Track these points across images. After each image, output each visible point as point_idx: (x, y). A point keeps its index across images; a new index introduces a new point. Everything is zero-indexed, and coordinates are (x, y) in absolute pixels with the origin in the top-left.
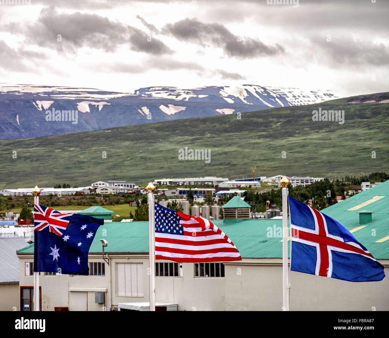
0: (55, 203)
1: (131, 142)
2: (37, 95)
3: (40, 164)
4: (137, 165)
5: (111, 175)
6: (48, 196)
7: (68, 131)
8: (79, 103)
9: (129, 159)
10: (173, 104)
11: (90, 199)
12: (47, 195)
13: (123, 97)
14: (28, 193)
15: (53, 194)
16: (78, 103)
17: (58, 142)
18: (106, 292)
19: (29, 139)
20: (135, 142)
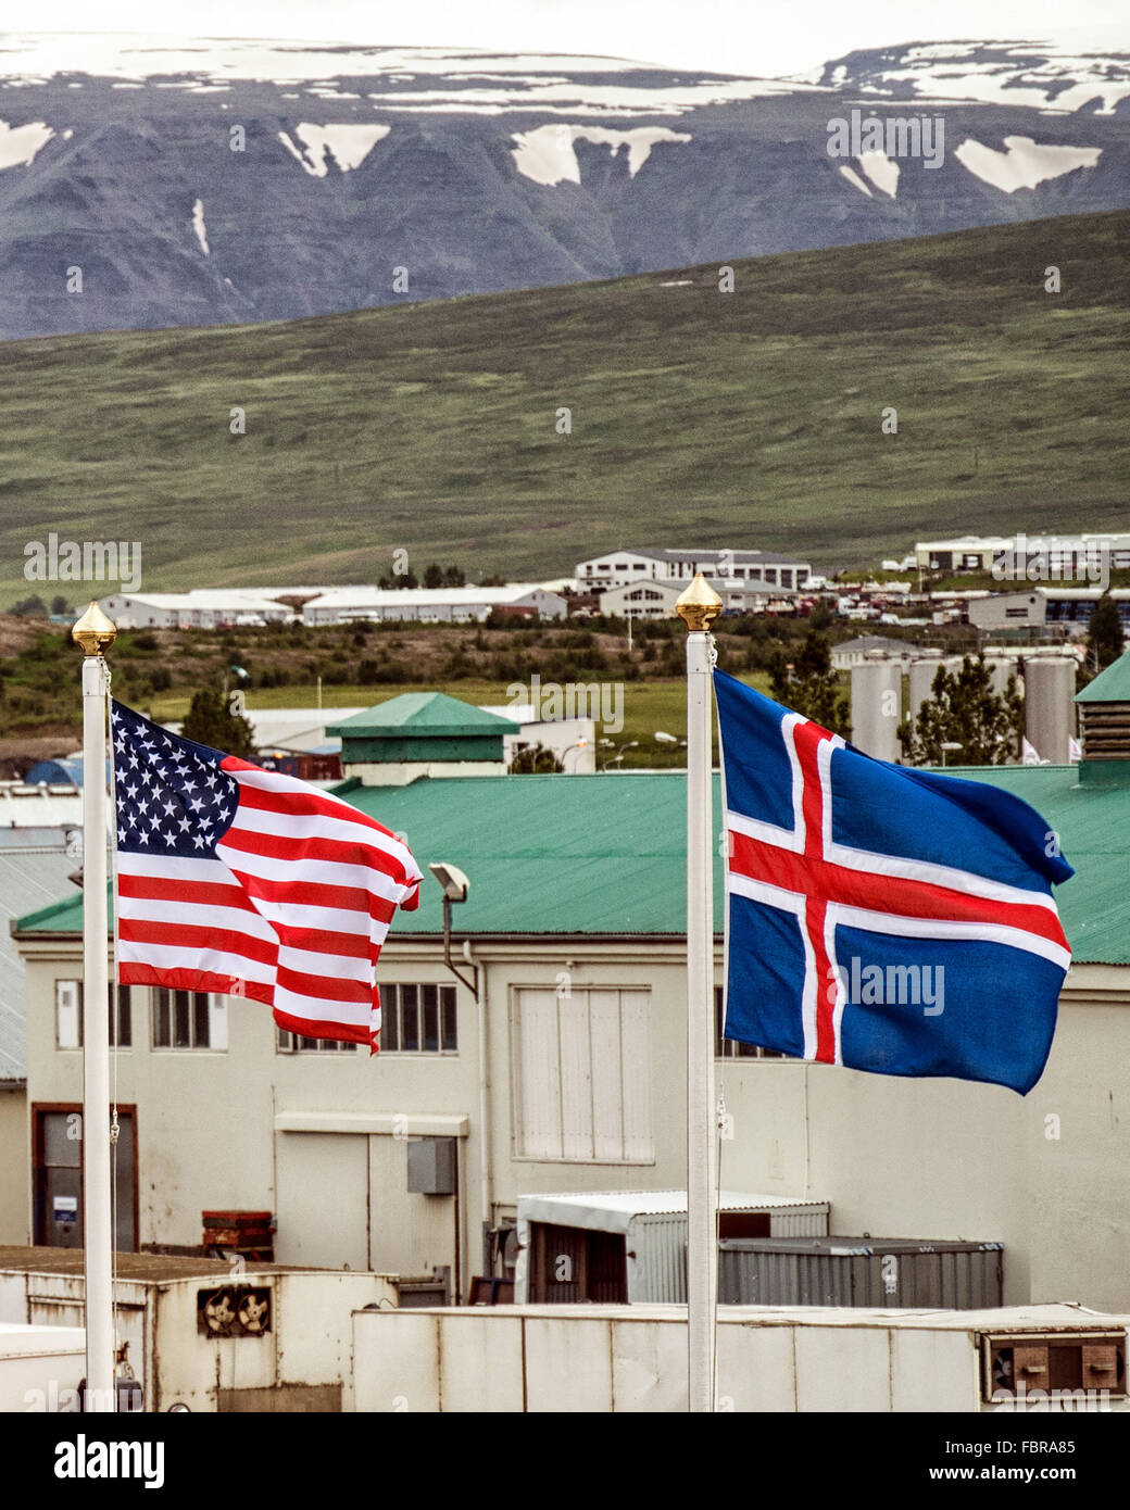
0: (381, 668)
1: (796, 339)
2: (303, 95)
3: (311, 458)
4: (826, 466)
5: (686, 516)
6: (347, 629)
7: (463, 284)
8: (522, 132)
9: (784, 431)
10: (1029, 135)
11: (563, 643)
12: (341, 622)
13: (758, 100)
14: (240, 612)
15: (374, 617)
16: (517, 137)
17: (408, 344)
18: (465, 1138)
19: (255, 327)
20: (821, 339)
